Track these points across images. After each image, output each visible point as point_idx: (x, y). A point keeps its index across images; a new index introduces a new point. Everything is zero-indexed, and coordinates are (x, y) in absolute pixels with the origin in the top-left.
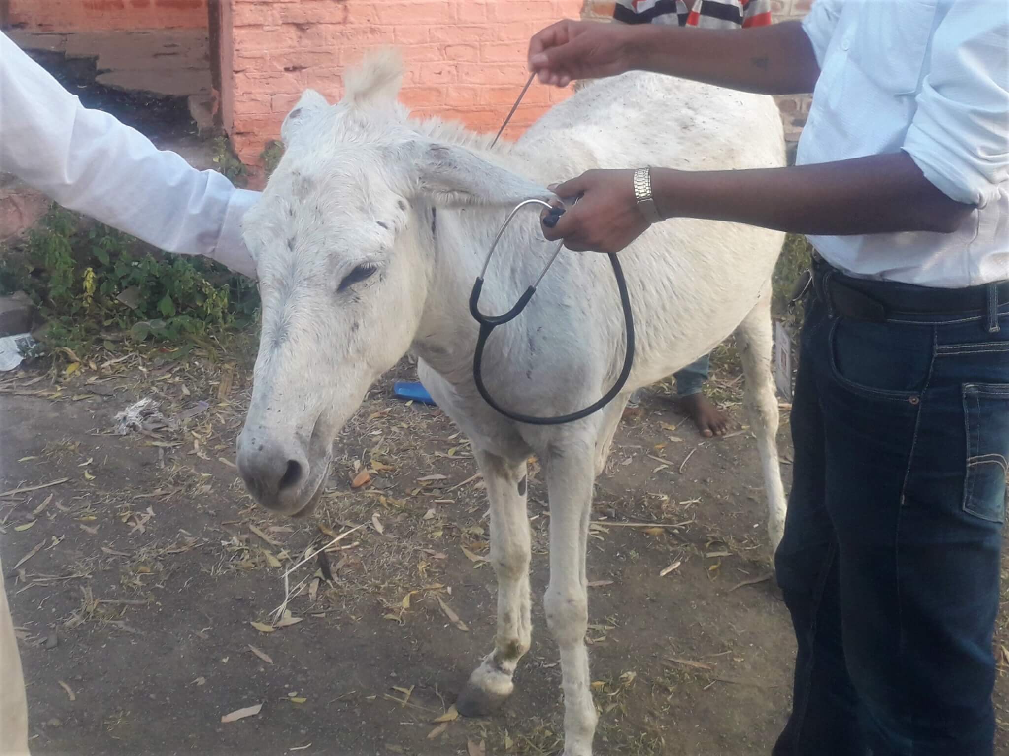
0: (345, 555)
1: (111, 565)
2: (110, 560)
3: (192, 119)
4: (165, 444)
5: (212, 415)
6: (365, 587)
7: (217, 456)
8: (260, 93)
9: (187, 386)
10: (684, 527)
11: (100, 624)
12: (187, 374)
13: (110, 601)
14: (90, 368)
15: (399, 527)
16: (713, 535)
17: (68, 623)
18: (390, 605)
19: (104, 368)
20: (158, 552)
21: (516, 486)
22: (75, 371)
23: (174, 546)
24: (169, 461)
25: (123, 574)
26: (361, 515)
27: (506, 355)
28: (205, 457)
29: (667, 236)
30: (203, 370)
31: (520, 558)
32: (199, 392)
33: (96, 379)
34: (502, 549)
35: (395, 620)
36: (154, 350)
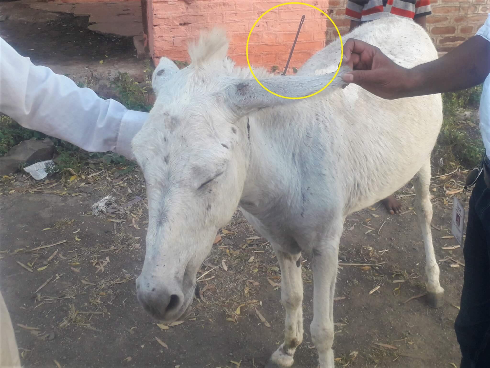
0: (207, 284)
1: (85, 291)
2: (85, 288)
3: (135, 48)
4: (117, 221)
5: (142, 204)
6: (217, 302)
7: (144, 227)
8: (167, 36)
9: (130, 188)
10: (381, 266)
11: (77, 325)
12: (130, 181)
13: (84, 312)
14: (82, 178)
15: (235, 267)
16: (396, 270)
17: (61, 325)
18: (229, 313)
19: (89, 178)
20: (110, 283)
21: (295, 263)
22: (74, 180)
23: (119, 279)
24: (119, 230)
25: (91, 296)
26: (216, 260)
27: (289, 204)
28: (138, 228)
29: (379, 130)
30: (139, 179)
31: (297, 300)
32: (136, 192)
33: (85, 184)
34: (287, 295)
35: (232, 321)
36: (115, 168)
